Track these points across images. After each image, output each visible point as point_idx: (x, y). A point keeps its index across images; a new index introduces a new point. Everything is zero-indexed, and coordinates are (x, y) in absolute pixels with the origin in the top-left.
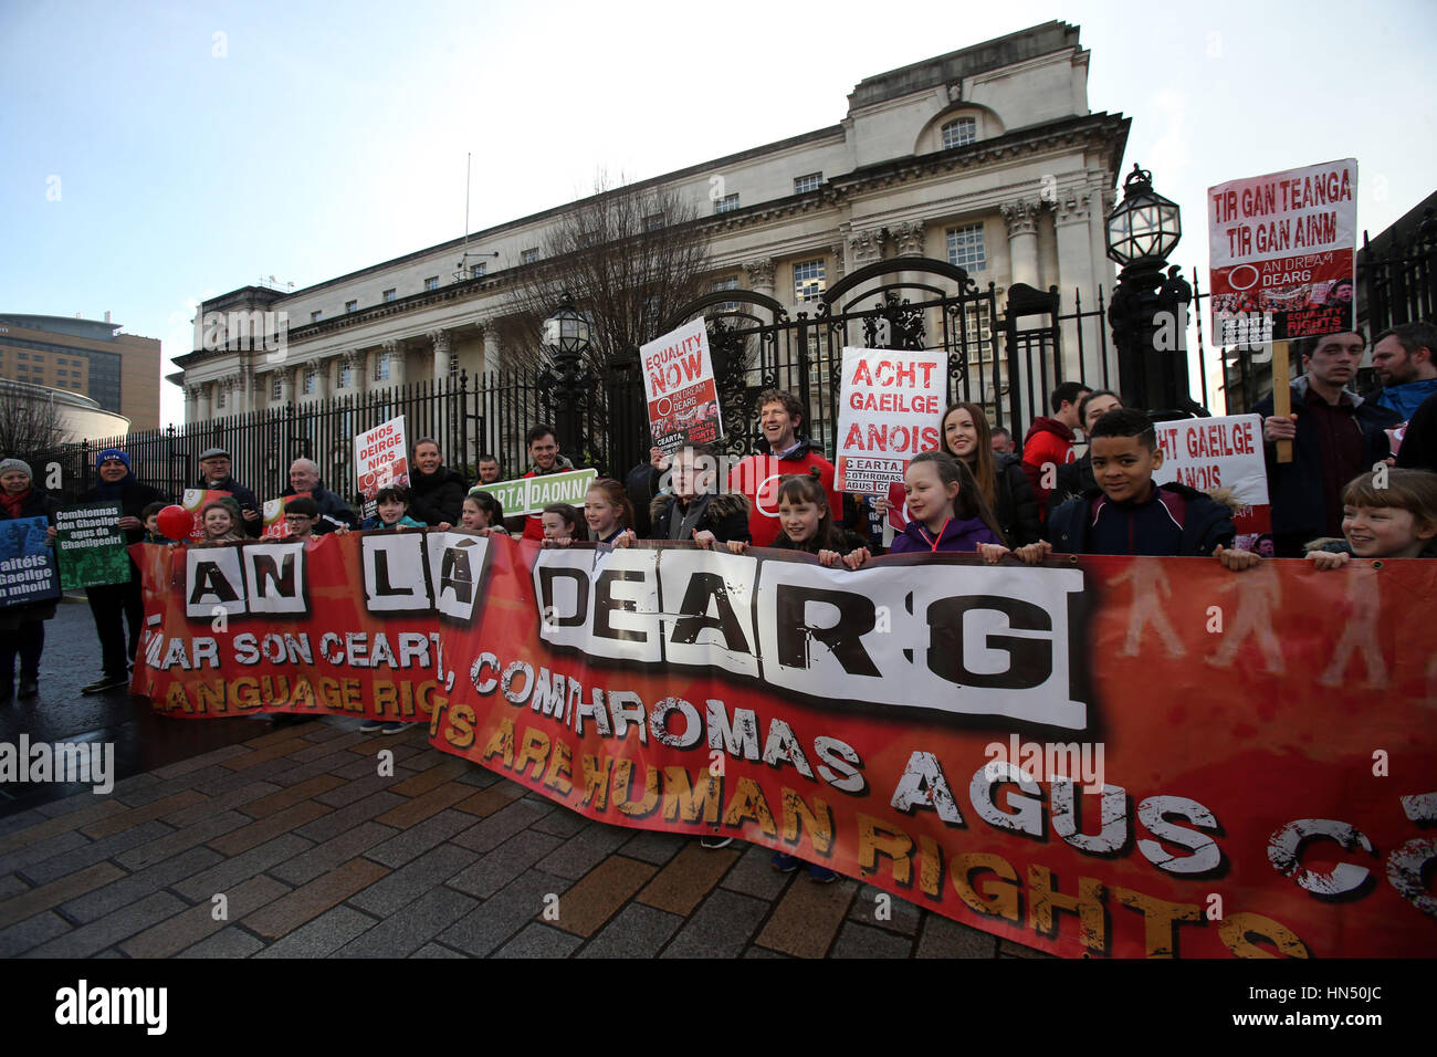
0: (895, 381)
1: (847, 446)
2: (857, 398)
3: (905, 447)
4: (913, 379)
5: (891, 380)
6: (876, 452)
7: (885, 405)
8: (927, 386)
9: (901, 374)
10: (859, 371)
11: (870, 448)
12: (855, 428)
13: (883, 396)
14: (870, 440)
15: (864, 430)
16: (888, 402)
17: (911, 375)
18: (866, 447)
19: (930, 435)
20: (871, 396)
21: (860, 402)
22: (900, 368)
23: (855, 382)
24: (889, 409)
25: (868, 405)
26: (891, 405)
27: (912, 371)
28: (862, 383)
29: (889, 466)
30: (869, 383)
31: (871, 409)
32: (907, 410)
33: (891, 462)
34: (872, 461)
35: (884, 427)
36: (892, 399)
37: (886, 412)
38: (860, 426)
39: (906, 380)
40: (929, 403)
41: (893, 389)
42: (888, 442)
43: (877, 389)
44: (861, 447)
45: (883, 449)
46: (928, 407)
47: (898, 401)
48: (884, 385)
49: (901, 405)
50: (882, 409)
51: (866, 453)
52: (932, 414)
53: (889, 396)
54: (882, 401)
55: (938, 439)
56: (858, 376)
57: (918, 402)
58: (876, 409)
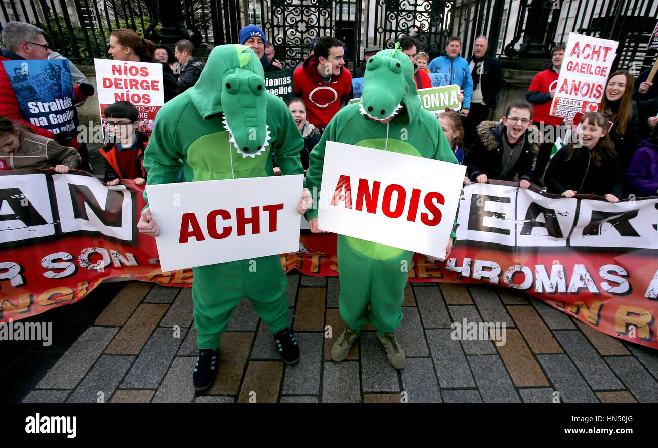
0: (590, 56)
1: (560, 92)
2: (570, 65)
3: (586, 94)
4: (598, 56)
5: (589, 55)
6: (573, 96)
7: (583, 70)
8: (604, 61)
9: (594, 52)
10: (574, 48)
11: (571, 93)
12: (566, 82)
13: (583, 64)
14: (572, 89)
15: (570, 83)
16: (584, 68)
17: (598, 53)
18: (569, 92)
19: (599, 88)
20: (577, 64)
21: (571, 67)
22: (594, 48)
23: (571, 55)
24: (584, 72)
25: (575, 69)
26: (585, 71)
27: (599, 51)
28: (575, 55)
29: (577, 103)
30: (578, 56)
31: (575, 71)
32: (592, 74)
33: (578, 102)
34: (570, 100)
35: (580, 82)
36: (586, 67)
37: (582, 74)
38: (568, 80)
39: (595, 55)
40: (603, 71)
41: (588, 61)
42: (579, 91)
43: (581, 60)
44: (567, 93)
45: (576, 94)
46: (602, 73)
47: (589, 68)
48: (585, 58)
49: (590, 70)
50: (581, 72)
51: (568, 96)
52: (603, 77)
53: (586, 65)
54: (582, 68)
55: (602, 91)
56: (574, 52)
57: (598, 69)
58: (578, 72)
